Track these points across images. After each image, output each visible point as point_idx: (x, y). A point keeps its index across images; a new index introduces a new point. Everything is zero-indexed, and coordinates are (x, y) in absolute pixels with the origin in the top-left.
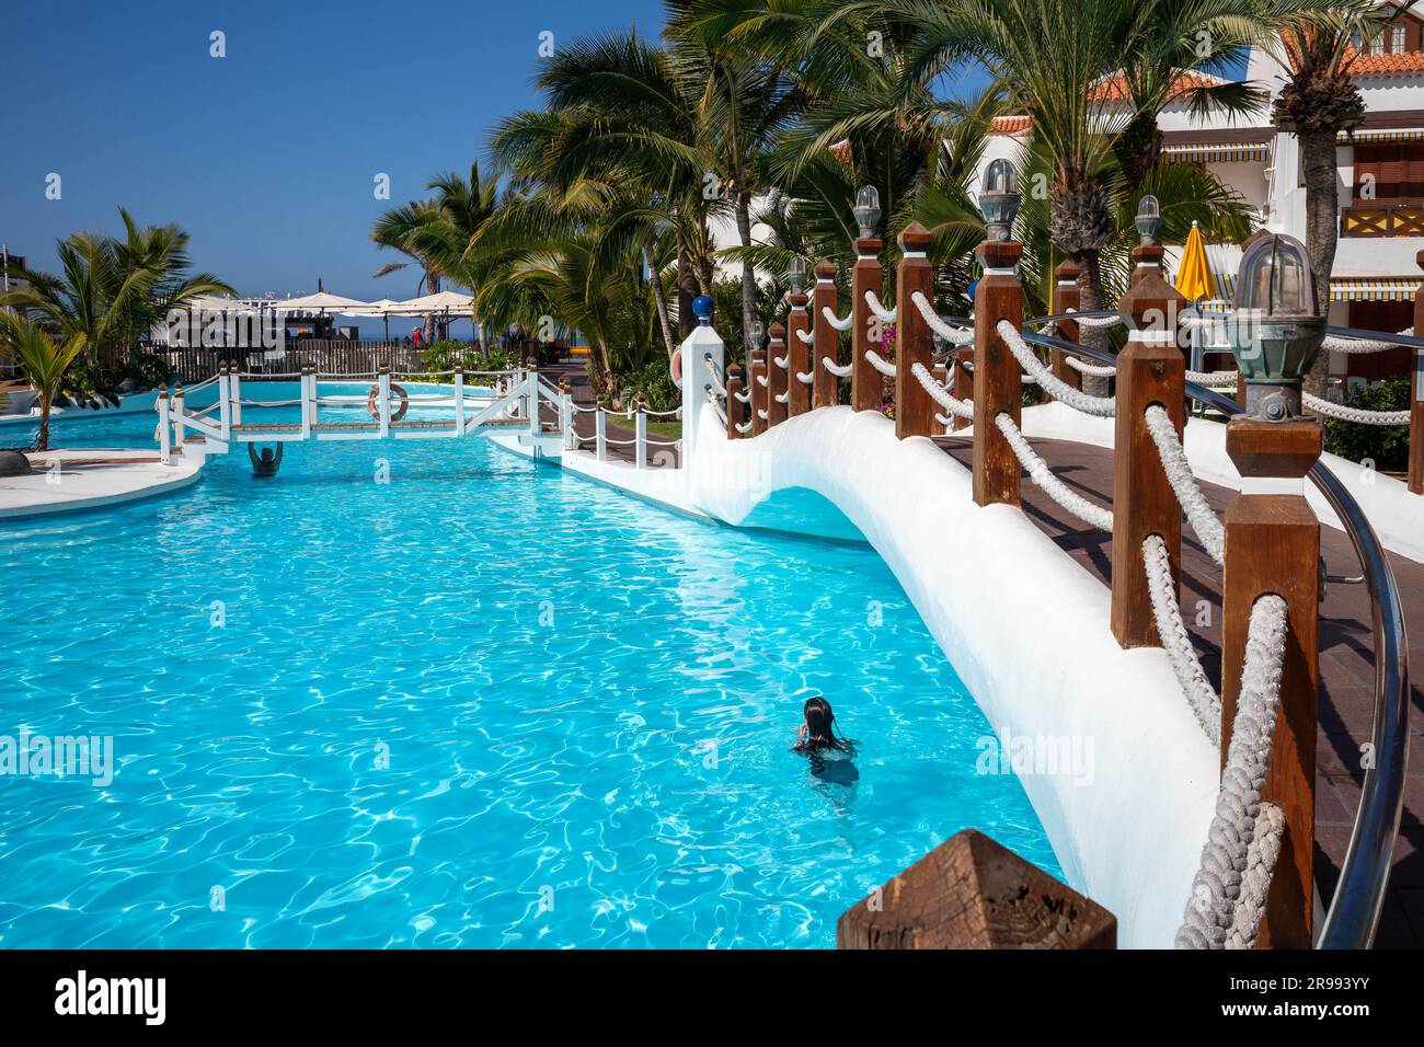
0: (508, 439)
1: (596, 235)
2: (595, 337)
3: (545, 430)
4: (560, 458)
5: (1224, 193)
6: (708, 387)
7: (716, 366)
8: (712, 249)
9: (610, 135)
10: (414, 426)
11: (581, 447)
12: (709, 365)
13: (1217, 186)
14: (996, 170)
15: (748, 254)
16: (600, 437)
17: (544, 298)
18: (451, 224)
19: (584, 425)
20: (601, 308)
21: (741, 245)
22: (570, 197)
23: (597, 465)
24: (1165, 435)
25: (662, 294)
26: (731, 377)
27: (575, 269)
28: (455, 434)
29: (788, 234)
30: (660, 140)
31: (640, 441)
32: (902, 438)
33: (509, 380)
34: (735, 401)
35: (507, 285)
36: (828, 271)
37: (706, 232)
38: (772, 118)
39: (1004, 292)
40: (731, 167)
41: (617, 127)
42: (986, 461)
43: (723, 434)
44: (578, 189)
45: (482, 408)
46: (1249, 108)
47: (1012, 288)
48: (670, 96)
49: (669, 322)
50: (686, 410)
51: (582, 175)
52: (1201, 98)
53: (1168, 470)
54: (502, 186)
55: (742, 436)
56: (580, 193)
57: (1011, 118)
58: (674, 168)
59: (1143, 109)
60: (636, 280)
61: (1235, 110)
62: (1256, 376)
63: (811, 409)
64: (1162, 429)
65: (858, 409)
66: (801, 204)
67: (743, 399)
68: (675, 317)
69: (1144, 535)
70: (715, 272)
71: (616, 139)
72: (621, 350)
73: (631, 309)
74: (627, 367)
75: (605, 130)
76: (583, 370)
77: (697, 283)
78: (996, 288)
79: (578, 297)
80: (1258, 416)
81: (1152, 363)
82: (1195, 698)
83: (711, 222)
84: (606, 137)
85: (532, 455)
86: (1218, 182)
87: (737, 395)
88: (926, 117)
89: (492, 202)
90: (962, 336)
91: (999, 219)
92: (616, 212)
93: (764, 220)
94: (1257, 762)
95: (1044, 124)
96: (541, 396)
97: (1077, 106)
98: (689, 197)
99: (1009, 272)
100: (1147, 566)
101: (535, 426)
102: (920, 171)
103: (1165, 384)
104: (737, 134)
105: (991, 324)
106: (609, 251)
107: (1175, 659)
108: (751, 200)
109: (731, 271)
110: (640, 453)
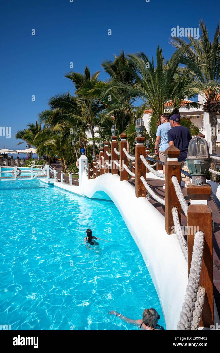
0: (43, 179)
1: (61, 136)
2: (62, 157)
3: (51, 177)
4: (54, 183)
5: (193, 125)
6: (84, 168)
7: (86, 163)
8: (86, 138)
9: (64, 115)
10: (22, 177)
11: (58, 181)
12: (84, 163)
13: (192, 124)
14: (139, 121)
15: (94, 139)
16: (62, 179)
17: (51, 149)
18: (32, 134)
19: (59, 176)
20: (63, 151)
21: (92, 137)
22: (55, 128)
23: (62, 185)
24: (176, 183)
25: (76, 148)
26: (89, 166)
27: (57, 143)
28: (31, 179)
29: (103, 135)
30: (74, 116)
31: (70, 180)
32: (121, 181)
33: (44, 167)
34: (90, 171)
35: (43, 146)
36: (107, 143)
37: (85, 135)
38: (98, 111)
39: (141, 148)
40: (90, 121)
41: (65, 113)
42: (138, 187)
43: (88, 178)
44: (57, 126)
45: (37, 173)
46: (198, 107)
47: (143, 148)
48: (77, 106)
49: (78, 154)
50: (80, 173)
51: (58, 123)
52: (188, 105)
53: (177, 192)
54: (42, 126)
55: (92, 179)
56: (58, 127)
57: (149, 110)
58: (78, 121)
59: (175, 107)
60: (71, 145)
61: (195, 108)
62: (194, 173)
63: (104, 173)
64: (175, 182)
65: (113, 174)
66: (104, 129)
67: (92, 171)
68: (79, 152)
69: (172, 207)
70: (87, 143)
71: (65, 115)
72: (68, 160)
73: (70, 151)
74: (69, 163)
75: (62, 114)
76: (60, 164)
77: (83, 145)
78: (140, 148)
79: (58, 149)
80: (195, 184)
81: (173, 166)
82: (184, 251)
83: (86, 133)
84: (63, 115)
85: (48, 183)
86: (192, 123)
87: (90, 170)
88: (130, 110)
89: (40, 129)
90: (133, 158)
91: (140, 132)
92: (66, 131)
93: (97, 132)
94: (196, 283)
95: (155, 111)
96: (49, 170)
97: (162, 107)
98: (81, 127)
99: (142, 144)
100: (173, 215)
101: (48, 177)
102: (129, 121)
103: (176, 171)
104: (91, 114)
105: (139, 156)
106: (64, 139)
107: (179, 240)
108: (94, 128)
109: (90, 143)
110: (70, 182)
